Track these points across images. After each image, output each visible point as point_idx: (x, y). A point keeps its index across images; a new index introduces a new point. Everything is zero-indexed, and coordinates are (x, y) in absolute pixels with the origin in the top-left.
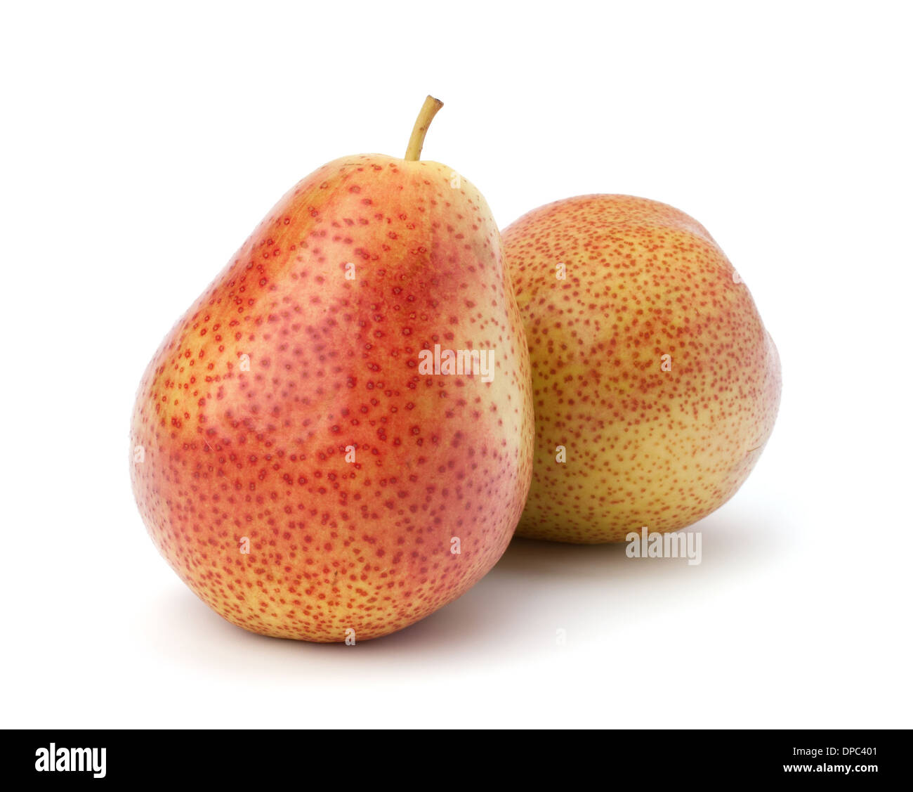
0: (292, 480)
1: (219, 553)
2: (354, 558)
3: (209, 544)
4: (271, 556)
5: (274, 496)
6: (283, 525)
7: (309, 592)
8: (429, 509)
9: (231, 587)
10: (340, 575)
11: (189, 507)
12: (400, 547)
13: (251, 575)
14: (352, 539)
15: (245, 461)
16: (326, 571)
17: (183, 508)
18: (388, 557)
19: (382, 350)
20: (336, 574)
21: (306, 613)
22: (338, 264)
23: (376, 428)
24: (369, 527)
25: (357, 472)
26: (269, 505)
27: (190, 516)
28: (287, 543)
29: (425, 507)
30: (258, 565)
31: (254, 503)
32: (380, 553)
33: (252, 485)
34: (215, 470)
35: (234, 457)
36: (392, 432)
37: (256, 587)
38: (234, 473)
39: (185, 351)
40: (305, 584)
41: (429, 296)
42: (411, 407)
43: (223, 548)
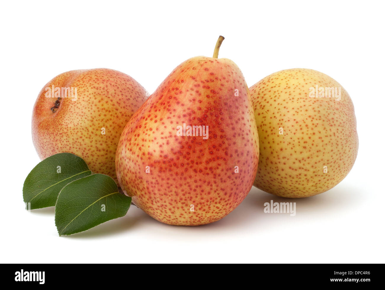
0: (197, 171)
1: (168, 198)
2: (217, 196)
3: (164, 195)
4: (188, 198)
5: (190, 177)
6: (193, 187)
7: (200, 209)
8: (240, 178)
9: (170, 209)
10: (212, 202)
11: (157, 183)
12: (232, 191)
13: (180, 205)
14: (217, 190)
15: (179, 166)
16: (207, 201)
17: (154, 183)
18: (228, 195)
19: (224, 125)
20: (211, 202)
21: (197, 216)
22: (206, 96)
23: (225, 151)
24: (223, 185)
25: (219, 167)
26: (189, 180)
27: (157, 186)
28: (195, 193)
29: (239, 177)
30: (183, 201)
31: (183, 180)
32: (226, 194)
33: (182, 174)
34: (168, 169)
35: (175, 165)
36: (229, 153)
37: (180, 209)
38: (175, 170)
39: (149, 128)
40: (199, 206)
41: (236, 105)
42: (234, 143)
43: (170, 196)
